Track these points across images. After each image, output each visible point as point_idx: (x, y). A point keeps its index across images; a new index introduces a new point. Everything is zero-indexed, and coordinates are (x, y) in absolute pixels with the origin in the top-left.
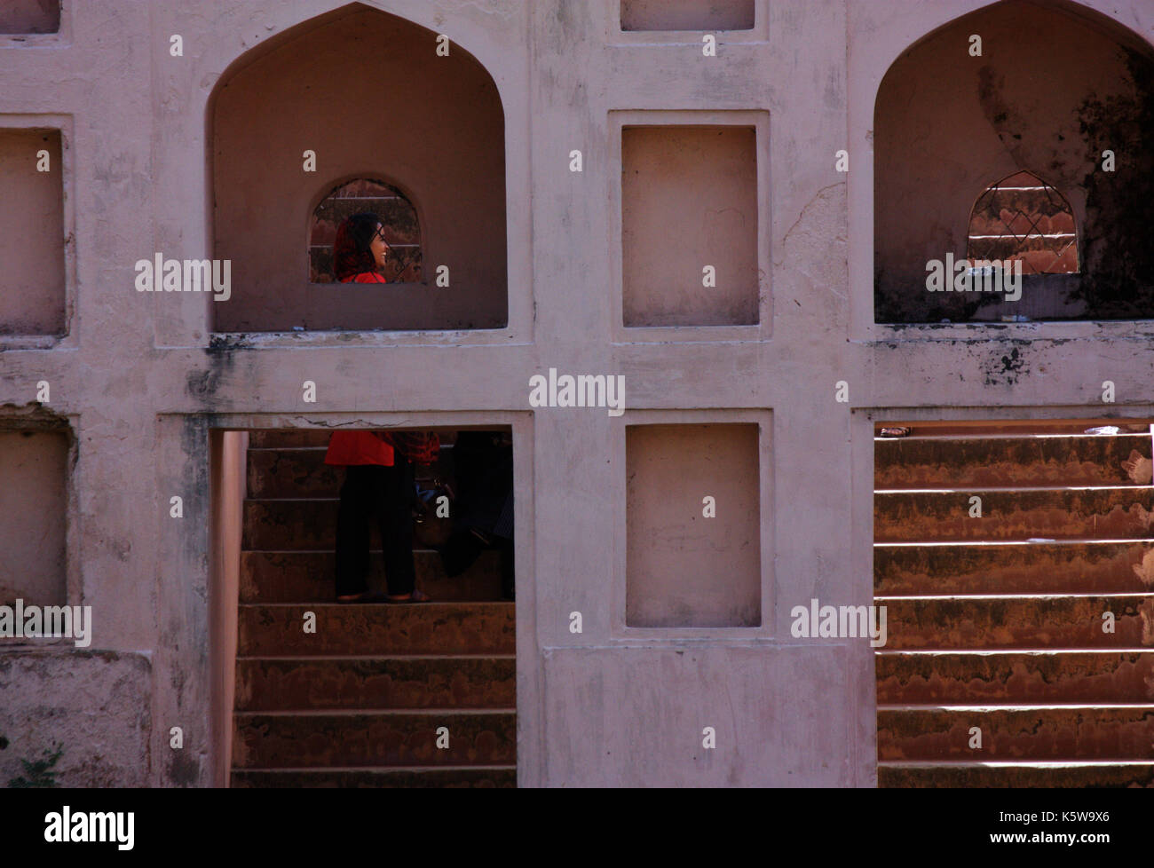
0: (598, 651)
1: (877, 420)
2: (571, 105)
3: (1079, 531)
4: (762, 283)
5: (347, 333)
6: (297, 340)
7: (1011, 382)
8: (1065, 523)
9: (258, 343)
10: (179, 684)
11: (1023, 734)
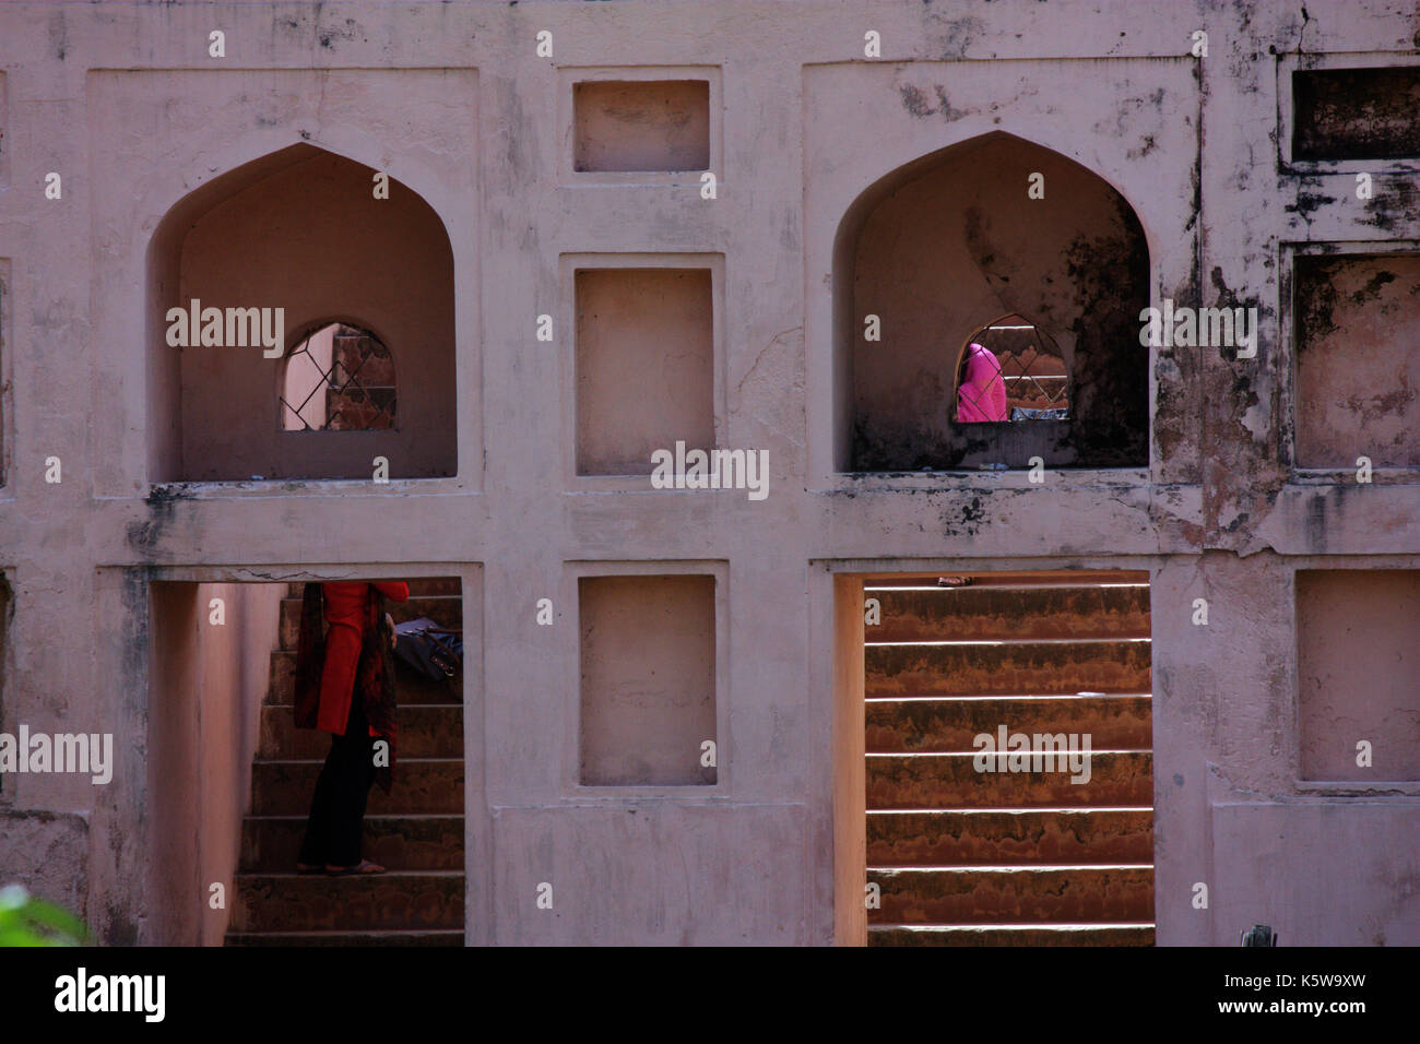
0: (548, 810)
1: (836, 571)
2: (521, 248)
3: (1133, 685)
4: (718, 431)
5: (293, 483)
6: (241, 490)
7: (971, 532)
8: (1120, 676)
9: (199, 493)
10: (117, 846)
11: (1050, 895)
